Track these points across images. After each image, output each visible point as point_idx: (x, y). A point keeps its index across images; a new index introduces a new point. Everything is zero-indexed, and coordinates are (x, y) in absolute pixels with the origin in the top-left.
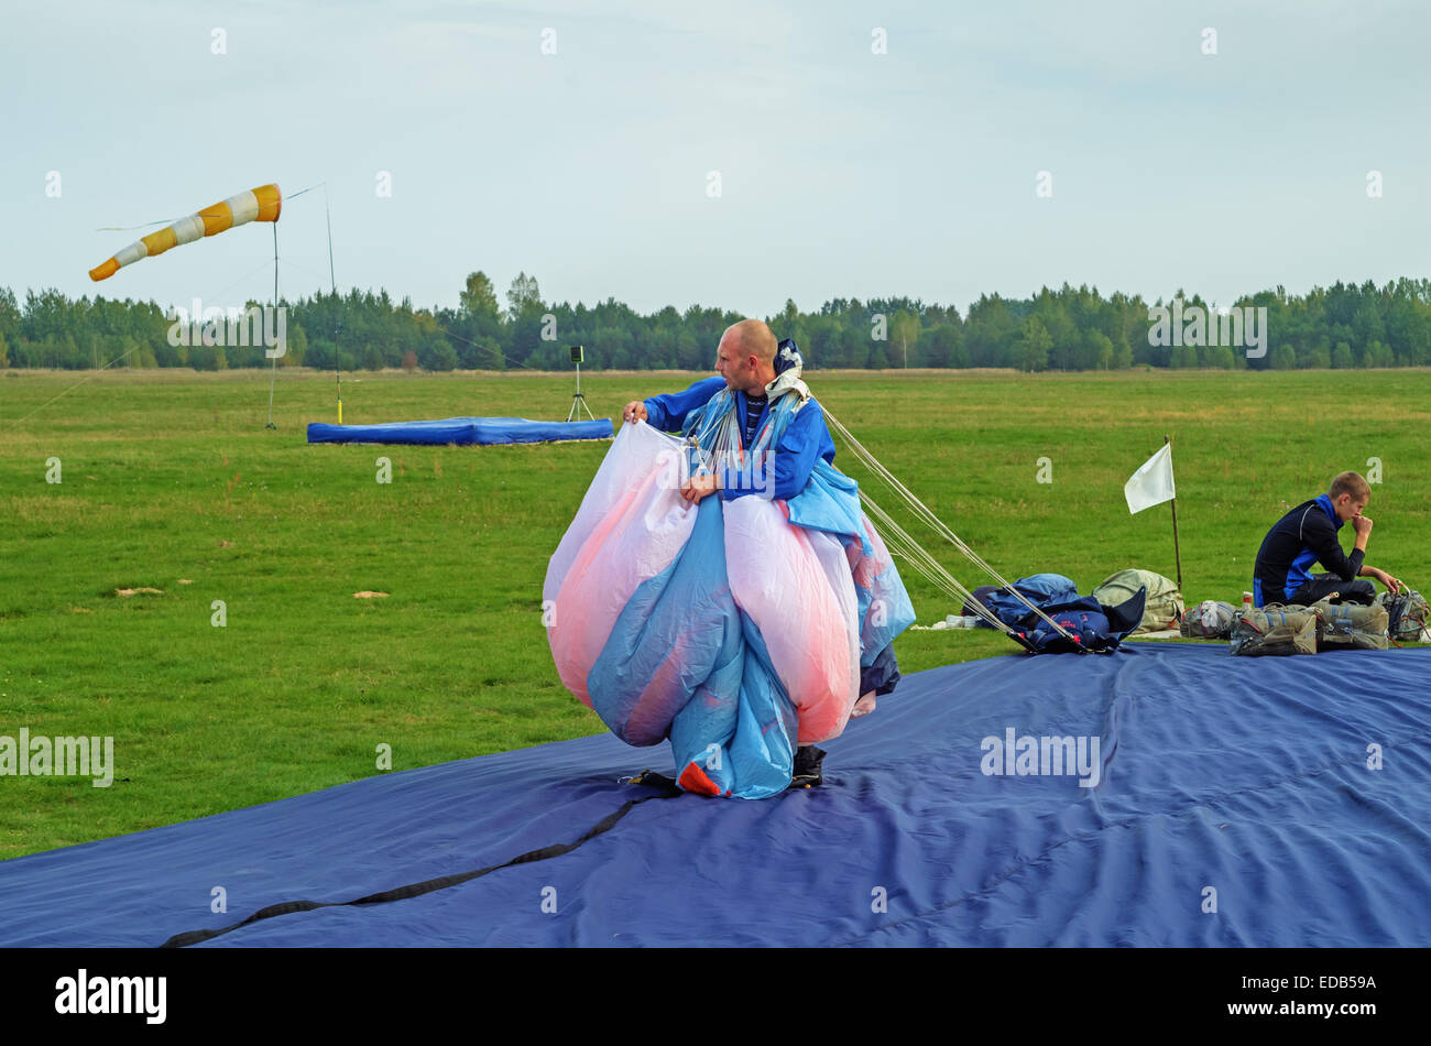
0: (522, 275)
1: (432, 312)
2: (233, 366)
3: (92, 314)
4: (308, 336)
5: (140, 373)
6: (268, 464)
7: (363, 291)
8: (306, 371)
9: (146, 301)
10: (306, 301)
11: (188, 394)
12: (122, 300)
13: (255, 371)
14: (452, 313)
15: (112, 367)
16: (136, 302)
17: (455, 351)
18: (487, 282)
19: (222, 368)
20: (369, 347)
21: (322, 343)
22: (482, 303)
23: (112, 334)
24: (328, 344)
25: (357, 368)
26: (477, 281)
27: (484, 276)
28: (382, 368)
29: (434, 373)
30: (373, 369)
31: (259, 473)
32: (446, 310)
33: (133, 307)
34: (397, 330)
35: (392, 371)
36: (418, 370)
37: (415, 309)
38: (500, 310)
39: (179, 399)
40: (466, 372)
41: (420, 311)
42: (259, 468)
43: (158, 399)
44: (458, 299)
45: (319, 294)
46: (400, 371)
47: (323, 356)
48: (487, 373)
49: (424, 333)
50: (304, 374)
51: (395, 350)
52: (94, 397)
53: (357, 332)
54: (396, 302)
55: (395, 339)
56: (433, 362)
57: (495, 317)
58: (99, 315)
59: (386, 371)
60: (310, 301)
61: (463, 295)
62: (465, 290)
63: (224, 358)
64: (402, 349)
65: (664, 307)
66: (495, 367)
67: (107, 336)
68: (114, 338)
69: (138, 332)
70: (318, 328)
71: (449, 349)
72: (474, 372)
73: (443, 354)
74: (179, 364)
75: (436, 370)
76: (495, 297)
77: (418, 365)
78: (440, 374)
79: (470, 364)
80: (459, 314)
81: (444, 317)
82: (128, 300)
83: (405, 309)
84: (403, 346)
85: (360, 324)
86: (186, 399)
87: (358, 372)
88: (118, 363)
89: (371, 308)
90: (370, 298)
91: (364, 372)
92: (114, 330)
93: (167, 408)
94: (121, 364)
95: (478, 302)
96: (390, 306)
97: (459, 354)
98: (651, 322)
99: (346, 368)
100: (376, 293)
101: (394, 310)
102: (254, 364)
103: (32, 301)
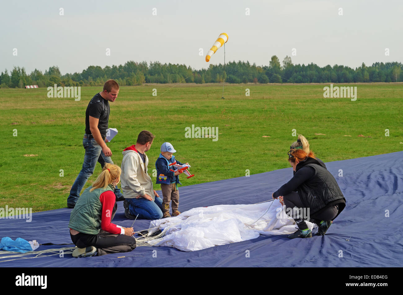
0: (287, 56)
1: (261, 67)
2: (206, 82)
3: (168, 68)
4: (227, 74)
5: (182, 84)
7: (242, 61)
8: (227, 84)
9: (183, 64)
11: (198, 90)
12: (176, 64)
13: (212, 84)
14: (267, 67)
15: (174, 83)
16: (180, 65)
17: (268, 78)
18: (277, 58)
19: (203, 83)
20: (244, 77)
21: (232, 76)
22: (276, 64)
23: (173, 74)
24: (233, 76)
25: (241, 83)
26: (274, 58)
27: (276, 57)
28: (248, 83)
29: (262, 84)
30: (245, 83)
32: (265, 66)
33: (179, 66)
34: (252, 72)
35: (250, 83)
36: (258, 83)
37: (257, 66)
38: (281, 66)
39: (195, 91)
40: (271, 84)
41: (258, 67)
43: (189, 91)
44: (269, 63)
45: (230, 62)
46: (253, 83)
47: (231, 79)
48: (277, 84)
49: (259, 73)
50: (226, 84)
51: (251, 78)
52: (172, 91)
53: (241, 73)
54: (251, 64)
55: (251, 75)
56: (262, 81)
57: (279, 68)
58: (169, 68)
59: (249, 83)
60: (227, 64)
61: (271, 62)
62: (271, 60)
63: (204, 80)
64: (253, 77)
65: (327, 65)
66: (279, 82)
67: (172, 74)
68: (174, 75)
69: (180, 73)
70: (230, 72)
71: (266, 77)
72: (273, 84)
73: (265, 79)
74: (191, 82)
75: (263, 83)
76: (279, 63)
77: (258, 82)
78: (264, 84)
79: (272, 81)
80: (269, 67)
81: (265, 68)
82: (178, 64)
83: (254, 66)
84: (253, 76)
85: (242, 70)
86: (197, 91)
87: (241, 84)
89: (244, 66)
90: (244, 63)
91: (243, 84)
92: (174, 73)
93: (192, 94)
94: (176, 82)
95: (275, 64)
96: (250, 65)
97: (269, 79)
98: (324, 69)
99: (237, 83)
100: (246, 62)
101: (251, 66)
102: (212, 82)
103: (151, 65)
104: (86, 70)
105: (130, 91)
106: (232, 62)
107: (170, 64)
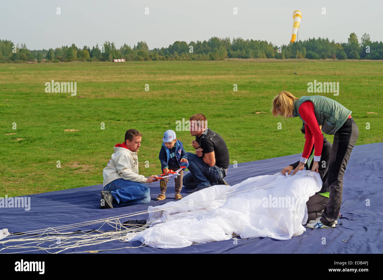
0: (365, 33)
1: (340, 43)
2: (286, 58)
3: (250, 44)
4: (307, 50)
5: (262, 60)
6: (294, 83)
7: (322, 38)
8: (306, 59)
9: (264, 41)
10: (306, 41)
11: (274, 65)
12: (258, 40)
13: (292, 59)
14: (346, 44)
15: (255, 58)
16: (261, 41)
17: (346, 54)
18: (355, 35)
19: (283, 59)
20: (323, 53)
21: (310, 52)
22: (354, 42)
23: (255, 49)
24: (312, 52)
25: (320, 59)
26: (352, 35)
27: (355, 34)
28: (326, 59)
29: (340, 60)
30: (324, 59)
31: (292, 86)
32: (344, 43)
33: (261, 42)
34: (331, 48)
35: (329, 59)
36: (336, 59)
37: (335, 43)
38: (359, 43)
39: (272, 66)
40: (349, 60)
41: (337, 43)
42: (292, 84)
43: (266, 66)
44: (348, 40)
45: (310, 39)
46: (331, 60)
47: (310, 55)
48: (355, 60)
49: (338, 49)
50: (305, 60)
51: (330, 54)
52: (250, 66)
53: (320, 49)
54: (330, 41)
55: (330, 51)
56: (340, 57)
57: (357, 45)
58: (251, 44)
59: (327, 59)
60: (307, 41)
61: (349, 39)
62: (349, 37)
63: (284, 56)
64: (332, 54)
66: (357, 59)
67: (253, 50)
68: (255, 50)
69: (261, 49)
70: (309, 48)
71: (344, 54)
72: (351, 60)
73: (343, 55)
74: (272, 57)
75: (341, 59)
76: (357, 40)
77: (336, 58)
78: (342, 60)
79: (350, 57)
80: (348, 44)
81: (343, 45)
82: (259, 41)
83: (333, 43)
84: (332, 52)
85: (320, 47)
86: (274, 67)
87: (320, 60)
88: (256, 57)
89: (324, 42)
90: (323, 40)
91: (321, 60)
92: (255, 48)
93: (269, 69)
94: (257, 57)
95: (353, 41)
96: (329, 42)
97: (347, 55)
99: (316, 59)
100: (325, 39)
101: (330, 43)
102: (292, 57)
103: (234, 40)
104: (172, 45)
105: (210, 66)
106: (312, 38)
107: (252, 40)
